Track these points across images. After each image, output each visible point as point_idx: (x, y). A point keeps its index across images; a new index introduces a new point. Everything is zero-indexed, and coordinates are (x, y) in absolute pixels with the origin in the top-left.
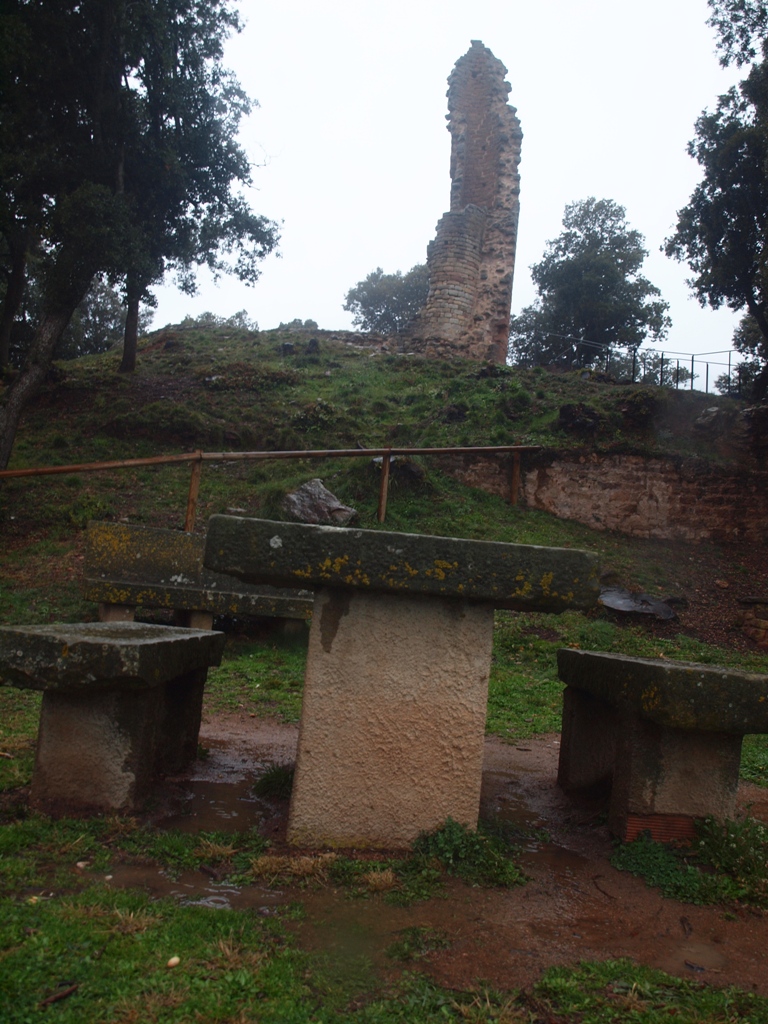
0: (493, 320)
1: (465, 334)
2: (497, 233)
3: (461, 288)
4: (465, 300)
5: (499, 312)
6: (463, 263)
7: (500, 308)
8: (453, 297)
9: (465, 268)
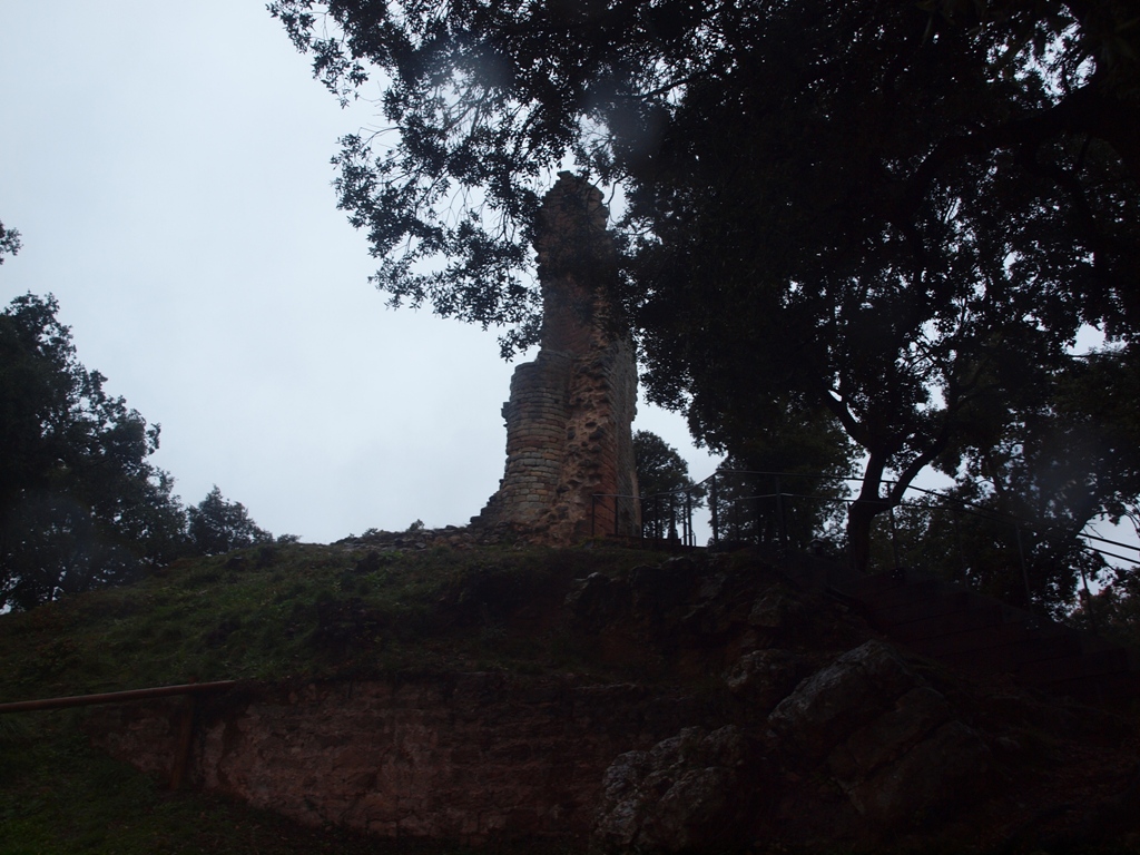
0: (585, 488)
1: (546, 512)
2: (584, 379)
3: (539, 455)
4: (546, 469)
5: (592, 478)
6: (540, 423)
7: (591, 472)
8: (530, 468)
9: (544, 429)
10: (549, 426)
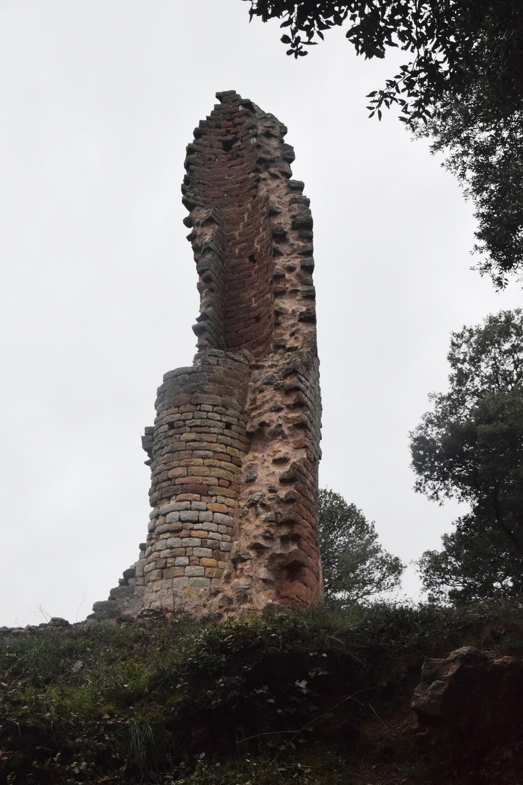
0: (274, 557)
1: (215, 593)
2: (269, 393)
3: (203, 505)
4: (214, 527)
5: (285, 540)
6: (204, 458)
7: (284, 531)
8: (190, 525)
9: (210, 466)
10: (218, 463)
